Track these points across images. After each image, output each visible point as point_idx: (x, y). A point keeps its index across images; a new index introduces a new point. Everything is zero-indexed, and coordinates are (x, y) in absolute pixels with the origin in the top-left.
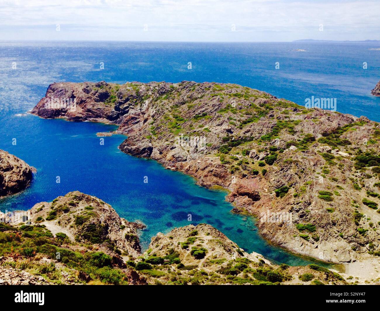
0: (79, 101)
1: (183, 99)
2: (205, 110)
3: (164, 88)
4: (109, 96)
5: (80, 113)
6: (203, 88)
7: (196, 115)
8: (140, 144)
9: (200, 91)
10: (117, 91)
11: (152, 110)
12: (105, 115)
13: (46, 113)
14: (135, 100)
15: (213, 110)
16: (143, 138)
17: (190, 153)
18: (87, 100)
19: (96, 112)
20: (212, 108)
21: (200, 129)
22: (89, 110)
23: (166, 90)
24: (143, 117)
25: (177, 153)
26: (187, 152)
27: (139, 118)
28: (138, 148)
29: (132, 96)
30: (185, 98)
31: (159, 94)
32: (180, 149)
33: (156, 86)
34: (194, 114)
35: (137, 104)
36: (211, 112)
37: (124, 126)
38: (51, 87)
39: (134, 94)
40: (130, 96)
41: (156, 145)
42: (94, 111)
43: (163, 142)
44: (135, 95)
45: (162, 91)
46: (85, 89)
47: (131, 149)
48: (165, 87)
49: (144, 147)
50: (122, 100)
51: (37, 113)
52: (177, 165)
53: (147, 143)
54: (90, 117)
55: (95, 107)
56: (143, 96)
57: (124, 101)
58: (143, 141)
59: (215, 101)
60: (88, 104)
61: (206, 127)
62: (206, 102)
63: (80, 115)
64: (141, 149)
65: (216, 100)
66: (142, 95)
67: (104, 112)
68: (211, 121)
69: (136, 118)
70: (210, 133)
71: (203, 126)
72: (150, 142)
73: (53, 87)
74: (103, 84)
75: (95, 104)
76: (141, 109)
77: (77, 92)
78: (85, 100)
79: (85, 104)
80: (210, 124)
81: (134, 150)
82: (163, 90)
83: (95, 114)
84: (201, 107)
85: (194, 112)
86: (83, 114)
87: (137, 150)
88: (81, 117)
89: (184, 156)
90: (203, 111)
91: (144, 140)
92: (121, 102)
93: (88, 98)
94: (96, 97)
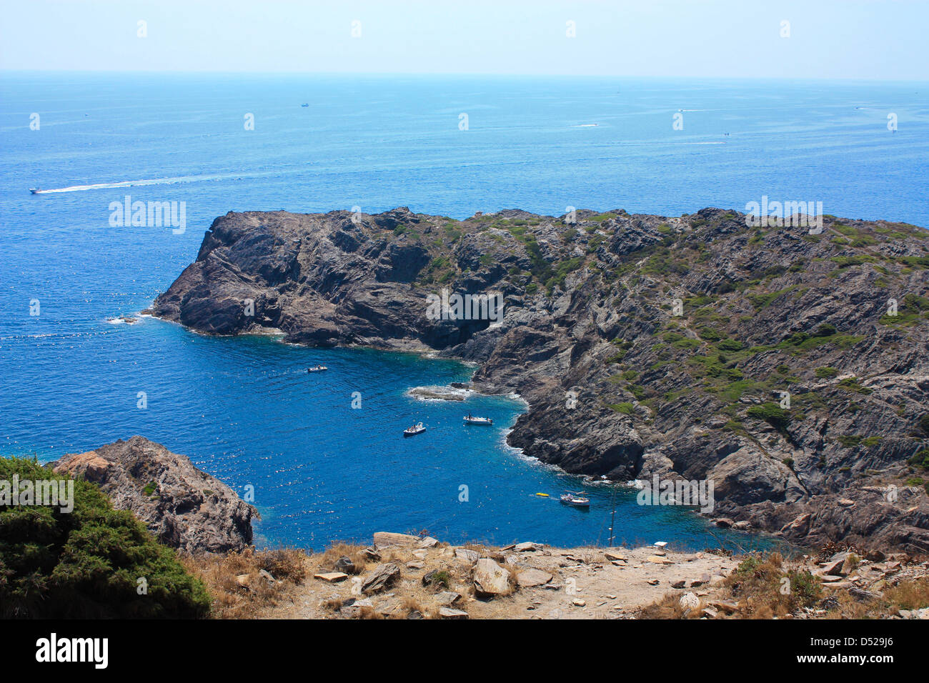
0: (322, 278)
1: (723, 272)
2: (826, 314)
3: (639, 234)
4: (428, 259)
5: (329, 319)
6: (794, 236)
7: (794, 330)
8: (596, 432)
9: (784, 246)
10: (454, 242)
11: (602, 312)
12: (418, 326)
13: (212, 316)
14: (526, 274)
15: (858, 315)
16: (604, 413)
17: (797, 468)
18: (352, 271)
19: (386, 317)
20: (854, 307)
21: (823, 383)
22: (361, 310)
23: (644, 241)
24: (570, 335)
25: (747, 469)
26: (784, 467)
27: (552, 339)
28: (589, 448)
29: (512, 259)
30: (730, 268)
31: (621, 254)
32: (756, 454)
33: (597, 228)
34: (785, 327)
35: (533, 291)
36: (851, 323)
37: (501, 366)
38: (219, 226)
39: (520, 251)
40: (506, 261)
41: (655, 436)
42: (378, 310)
43: (681, 428)
44: (526, 257)
45: (630, 244)
46: (339, 234)
47: (562, 448)
48: (639, 230)
49: (613, 443)
50: (478, 276)
51: (178, 315)
52: (753, 513)
53: (621, 427)
54: (366, 333)
55: (382, 299)
56: (550, 260)
57: (484, 277)
58: (604, 420)
59: (859, 280)
60: (353, 287)
61: (847, 375)
62: (822, 284)
63: (331, 326)
64: (603, 448)
65: (863, 277)
66: (551, 255)
67: (416, 317)
68: (864, 356)
69: (544, 340)
70: (868, 398)
71: (834, 375)
72: (631, 425)
73: (227, 228)
74: (404, 220)
75: (379, 287)
76: (550, 309)
77: (312, 244)
78: (345, 274)
79: (343, 288)
80: (861, 365)
81: (574, 454)
82: (633, 240)
83: (385, 322)
84: (809, 304)
85: (784, 319)
86: (338, 323)
87: (587, 455)
88: (335, 334)
89: (775, 480)
90: (819, 318)
91: (609, 418)
92: (478, 282)
93: (354, 265)
94: (383, 262)
